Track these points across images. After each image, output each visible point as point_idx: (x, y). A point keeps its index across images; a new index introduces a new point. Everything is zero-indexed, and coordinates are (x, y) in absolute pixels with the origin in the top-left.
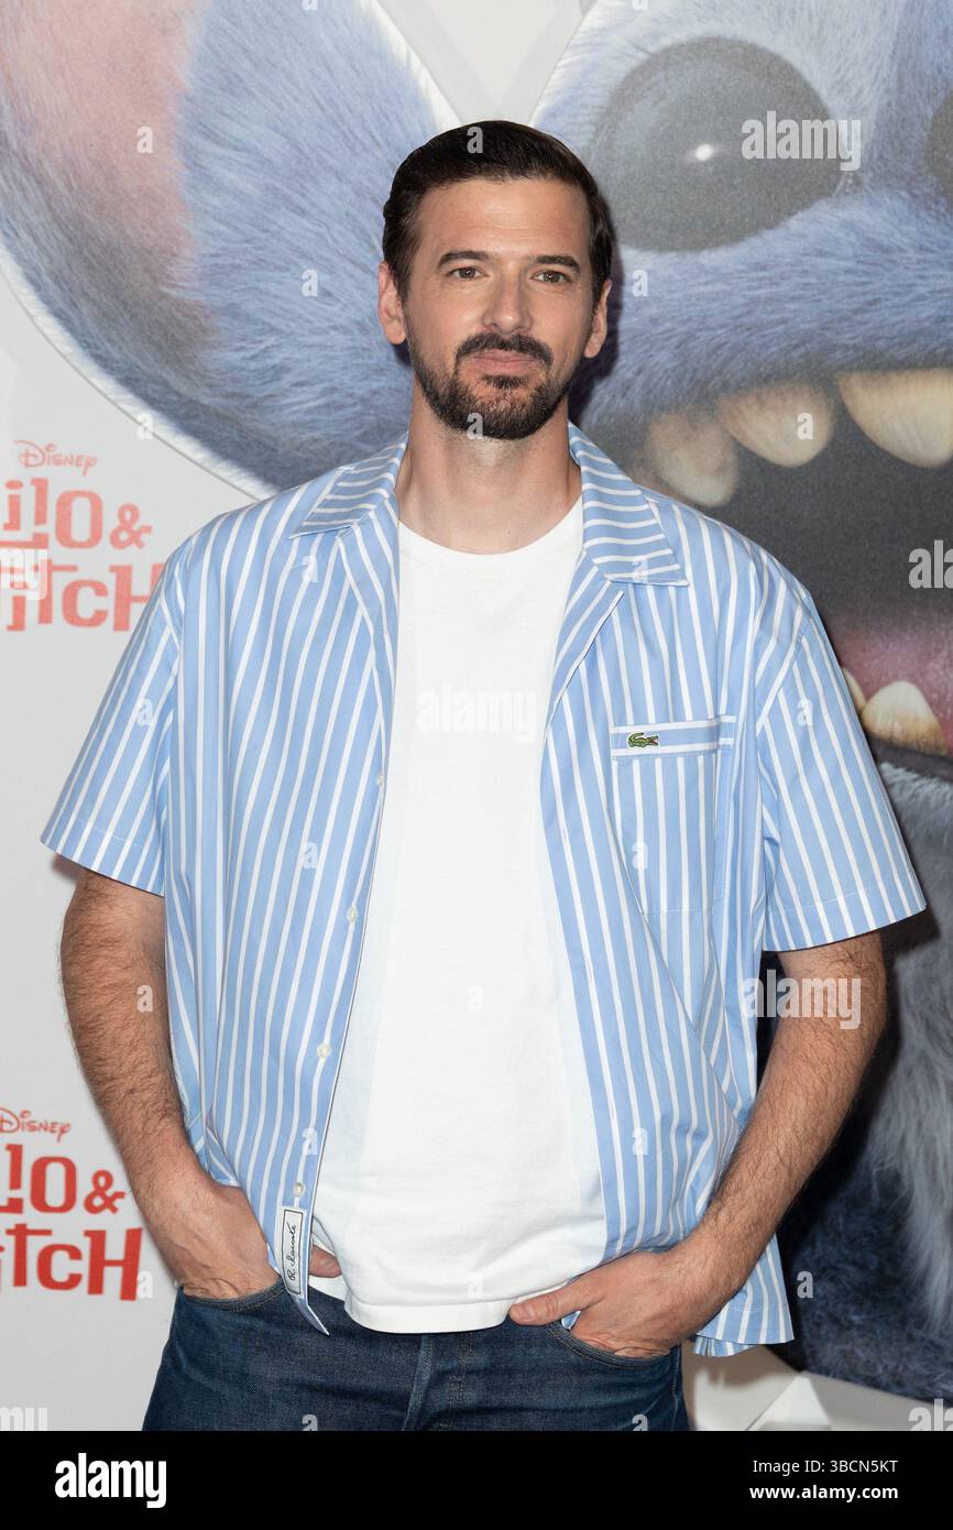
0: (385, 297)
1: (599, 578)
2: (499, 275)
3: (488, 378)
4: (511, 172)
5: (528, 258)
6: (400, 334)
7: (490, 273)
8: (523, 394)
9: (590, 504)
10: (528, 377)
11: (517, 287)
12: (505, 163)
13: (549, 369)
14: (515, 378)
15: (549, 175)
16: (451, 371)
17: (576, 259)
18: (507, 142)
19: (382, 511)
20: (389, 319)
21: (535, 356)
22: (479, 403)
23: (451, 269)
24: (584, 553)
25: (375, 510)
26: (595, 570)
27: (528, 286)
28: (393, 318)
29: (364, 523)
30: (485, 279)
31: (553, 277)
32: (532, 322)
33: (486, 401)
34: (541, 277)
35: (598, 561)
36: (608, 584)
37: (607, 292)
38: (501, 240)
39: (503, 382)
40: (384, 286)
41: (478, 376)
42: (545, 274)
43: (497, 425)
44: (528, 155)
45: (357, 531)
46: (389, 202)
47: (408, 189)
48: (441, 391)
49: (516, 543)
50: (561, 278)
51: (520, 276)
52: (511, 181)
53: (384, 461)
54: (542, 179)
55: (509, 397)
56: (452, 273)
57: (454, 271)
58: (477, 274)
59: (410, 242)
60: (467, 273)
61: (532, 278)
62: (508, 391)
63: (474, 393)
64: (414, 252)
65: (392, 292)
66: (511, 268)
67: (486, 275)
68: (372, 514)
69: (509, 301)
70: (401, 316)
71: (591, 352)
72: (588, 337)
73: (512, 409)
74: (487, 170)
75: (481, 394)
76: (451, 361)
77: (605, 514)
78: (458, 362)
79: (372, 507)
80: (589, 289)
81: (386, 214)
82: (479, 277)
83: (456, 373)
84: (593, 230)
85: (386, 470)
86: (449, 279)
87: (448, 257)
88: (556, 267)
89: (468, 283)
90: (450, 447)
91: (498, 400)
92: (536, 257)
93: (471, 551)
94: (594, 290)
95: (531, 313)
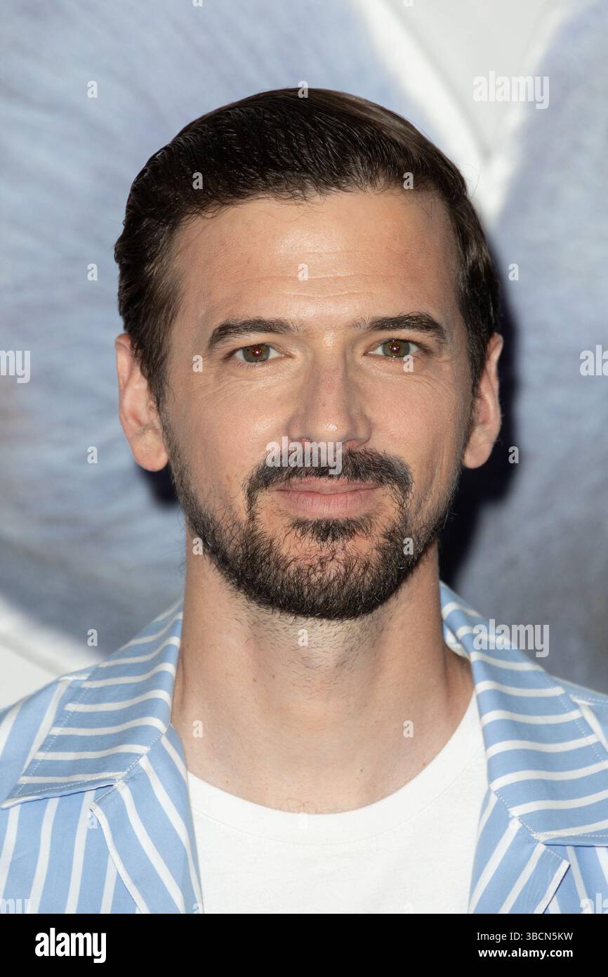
0: (129, 394)
1: (525, 840)
2: (310, 355)
3: (300, 524)
4: (317, 184)
5: (355, 325)
6: (158, 456)
7: (296, 352)
8: (364, 547)
9: (494, 716)
10: (368, 516)
11: (339, 375)
12: (305, 169)
13: (405, 498)
14: (349, 522)
15: (381, 181)
16: (243, 516)
17: (436, 315)
18: (306, 131)
19: (158, 755)
20: (138, 429)
21: (381, 480)
22: (292, 568)
23: (229, 349)
24: (494, 799)
25: (149, 755)
26: (514, 827)
27: (359, 369)
28: (145, 427)
29: (133, 779)
30: (289, 361)
31: (397, 349)
32: (370, 426)
33: (304, 564)
34: (379, 351)
35: (516, 811)
36: (540, 848)
37: (495, 355)
38: (308, 298)
39: (328, 530)
40: (126, 375)
41: (287, 521)
42: (385, 344)
43: (326, 602)
44: (343, 150)
45: (125, 793)
46: (122, 239)
47: (151, 215)
48: (230, 549)
49: (373, 792)
50: (413, 348)
51: (344, 356)
52: (317, 198)
53: (146, 667)
54: (369, 189)
55: (340, 556)
56: (231, 354)
57: (235, 351)
58: (273, 354)
59: (162, 307)
60: (256, 354)
61: (365, 354)
62: (338, 545)
63: (284, 551)
64: (169, 323)
65: (139, 385)
66: (329, 342)
67: (290, 356)
68: (144, 763)
69: (330, 398)
70: (158, 425)
71: (476, 457)
72: (468, 436)
73: (347, 574)
74: (278, 181)
75: (294, 553)
76: (241, 501)
77: (518, 730)
78: (251, 499)
79: (142, 749)
80: (464, 361)
81: (118, 258)
82: (276, 359)
83: (252, 518)
84: (463, 262)
85: (160, 659)
86: (230, 366)
87: (225, 330)
88: (404, 333)
89: (259, 369)
90: (258, 639)
91: (322, 563)
92: (368, 322)
93: (303, 806)
94: (472, 359)
95: (368, 412)
